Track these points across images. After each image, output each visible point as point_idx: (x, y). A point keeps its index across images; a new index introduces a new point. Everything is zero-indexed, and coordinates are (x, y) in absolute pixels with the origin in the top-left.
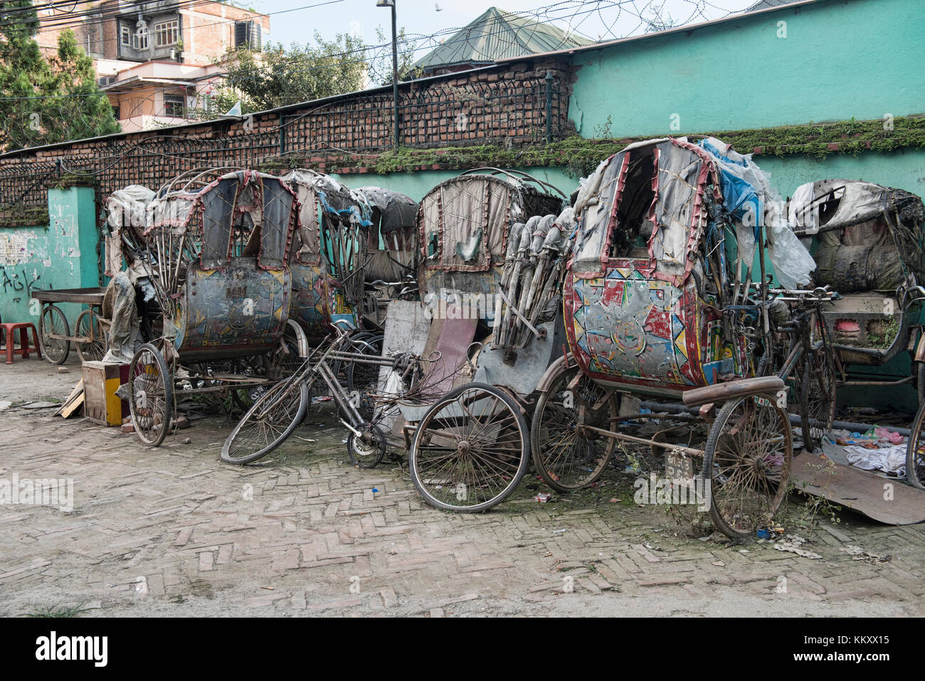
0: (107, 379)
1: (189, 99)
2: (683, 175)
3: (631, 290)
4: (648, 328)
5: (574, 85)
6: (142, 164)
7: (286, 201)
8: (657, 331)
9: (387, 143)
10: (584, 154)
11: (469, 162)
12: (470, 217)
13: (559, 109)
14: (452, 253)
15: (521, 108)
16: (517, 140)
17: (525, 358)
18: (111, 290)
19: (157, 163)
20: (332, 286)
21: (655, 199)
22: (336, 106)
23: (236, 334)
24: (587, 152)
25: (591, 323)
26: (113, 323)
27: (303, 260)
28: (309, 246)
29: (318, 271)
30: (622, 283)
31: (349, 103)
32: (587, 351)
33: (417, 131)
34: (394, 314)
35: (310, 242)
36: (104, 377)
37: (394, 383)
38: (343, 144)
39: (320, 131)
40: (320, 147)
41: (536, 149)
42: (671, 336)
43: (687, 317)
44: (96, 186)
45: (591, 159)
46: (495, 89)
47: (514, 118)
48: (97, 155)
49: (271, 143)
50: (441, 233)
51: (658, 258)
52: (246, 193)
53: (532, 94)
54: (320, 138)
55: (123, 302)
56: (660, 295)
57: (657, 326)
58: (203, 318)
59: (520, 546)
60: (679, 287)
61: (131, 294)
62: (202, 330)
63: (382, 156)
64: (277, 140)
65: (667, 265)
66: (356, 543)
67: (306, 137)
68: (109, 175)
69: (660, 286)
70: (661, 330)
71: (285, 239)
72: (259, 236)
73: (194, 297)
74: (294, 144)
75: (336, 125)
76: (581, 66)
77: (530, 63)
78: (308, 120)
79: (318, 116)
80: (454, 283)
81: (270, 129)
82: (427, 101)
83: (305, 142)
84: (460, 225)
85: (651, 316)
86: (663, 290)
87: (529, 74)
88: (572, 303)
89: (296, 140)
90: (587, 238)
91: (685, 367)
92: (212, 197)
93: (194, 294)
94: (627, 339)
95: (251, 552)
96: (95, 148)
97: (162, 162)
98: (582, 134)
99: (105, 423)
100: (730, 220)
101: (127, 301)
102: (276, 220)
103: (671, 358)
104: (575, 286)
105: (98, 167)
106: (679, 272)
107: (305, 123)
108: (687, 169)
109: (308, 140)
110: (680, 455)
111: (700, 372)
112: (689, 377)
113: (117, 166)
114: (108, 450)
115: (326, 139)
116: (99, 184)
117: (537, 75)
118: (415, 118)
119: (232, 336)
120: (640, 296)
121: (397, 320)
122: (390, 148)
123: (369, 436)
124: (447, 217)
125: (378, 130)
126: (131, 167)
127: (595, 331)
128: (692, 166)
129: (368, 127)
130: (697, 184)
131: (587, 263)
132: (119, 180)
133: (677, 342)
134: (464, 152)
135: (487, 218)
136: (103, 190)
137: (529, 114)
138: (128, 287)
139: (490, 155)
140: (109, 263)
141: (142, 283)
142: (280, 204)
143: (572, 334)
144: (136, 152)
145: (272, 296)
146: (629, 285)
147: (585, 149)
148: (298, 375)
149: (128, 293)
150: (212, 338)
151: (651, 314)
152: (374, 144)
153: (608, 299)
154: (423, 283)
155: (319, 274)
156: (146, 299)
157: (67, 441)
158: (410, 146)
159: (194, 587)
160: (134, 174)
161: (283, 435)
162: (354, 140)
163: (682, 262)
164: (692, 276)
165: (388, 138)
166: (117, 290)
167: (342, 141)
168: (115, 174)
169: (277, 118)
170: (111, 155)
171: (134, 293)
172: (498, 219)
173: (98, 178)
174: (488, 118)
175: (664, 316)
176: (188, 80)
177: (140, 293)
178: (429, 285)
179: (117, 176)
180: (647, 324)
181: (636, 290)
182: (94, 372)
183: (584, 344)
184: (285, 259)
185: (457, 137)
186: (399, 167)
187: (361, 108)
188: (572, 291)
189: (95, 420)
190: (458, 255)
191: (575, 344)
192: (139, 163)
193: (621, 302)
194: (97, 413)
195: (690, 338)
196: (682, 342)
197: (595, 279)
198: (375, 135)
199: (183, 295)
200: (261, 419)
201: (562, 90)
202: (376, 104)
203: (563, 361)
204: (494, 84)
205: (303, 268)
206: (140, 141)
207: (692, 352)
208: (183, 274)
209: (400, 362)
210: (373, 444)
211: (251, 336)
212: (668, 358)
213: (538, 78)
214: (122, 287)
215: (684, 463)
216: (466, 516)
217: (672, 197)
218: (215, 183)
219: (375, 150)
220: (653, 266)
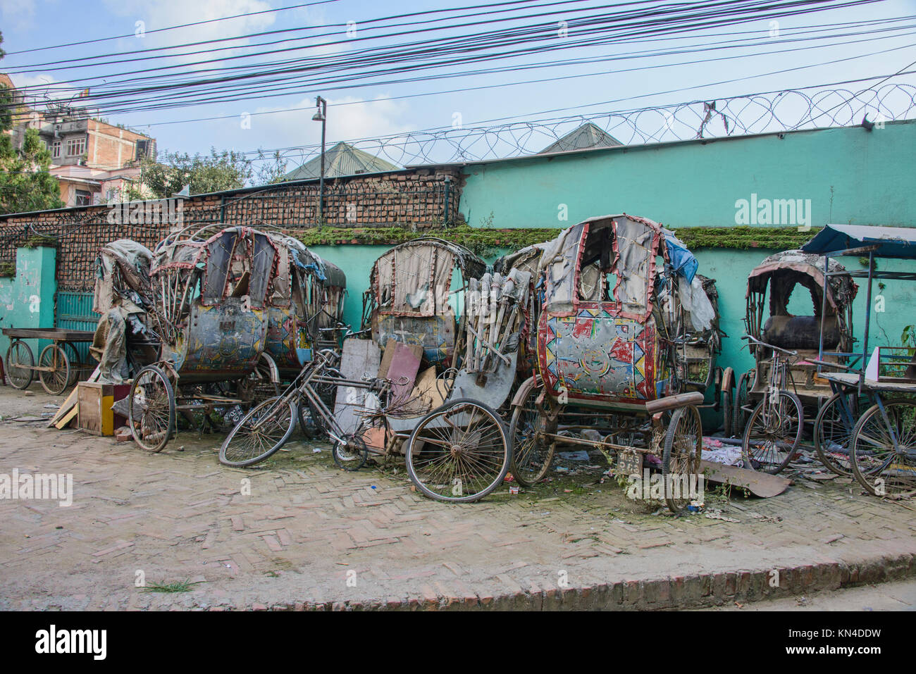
0: (104, 396)
1: (96, 195)
2: (640, 241)
3: (599, 326)
4: (613, 355)
5: (463, 188)
6: (99, 231)
7: (271, 254)
8: (621, 357)
9: (312, 222)
10: (475, 238)
11: (382, 239)
12: (418, 274)
13: (453, 204)
14: (402, 303)
15: (424, 201)
16: (419, 225)
17: (493, 381)
18: (104, 323)
19: (112, 231)
20: (298, 325)
21: (616, 258)
22: (270, 192)
23: (223, 361)
24: (477, 237)
25: (561, 351)
26: (105, 351)
27: (275, 303)
28: (280, 292)
29: (287, 313)
30: (591, 320)
31: (282, 190)
32: (556, 374)
33: (338, 214)
34: (349, 349)
35: (282, 289)
36: (101, 394)
37: (372, 402)
38: (274, 222)
39: (255, 211)
40: (255, 223)
41: (436, 232)
42: (632, 361)
43: (647, 346)
44: (58, 247)
45: (481, 242)
46: (403, 186)
47: (418, 208)
48: (61, 223)
49: (212, 218)
50: (394, 286)
51: (623, 301)
52: (242, 245)
53: (433, 192)
54: (254, 216)
55: (115, 333)
56: (625, 329)
57: (621, 353)
58: (201, 345)
59: (524, 526)
60: (642, 323)
61: (123, 326)
62: (199, 355)
63: (308, 231)
64: (218, 217)
65: (631, 306)
66: (390, 528)
67: (243, 215)
68: (70, 238)
69: (625, 322)
70: (624, 356)
71: (266, 284)
72: (248, 281)
73: (195, 327)
74: (232, 219)
75: (269, 206)
76: (469, 175)
77: (432, 170)
78: (246, 202)
79: (255, 199)
80: (402, 326)
81: (212, 208)
82: (347, 192)
83: (242, 218)
84: (410, 280)
85: (616, 345)
86: (628, 326)
87: (431, 177)
88: (546, 336)
89: (234, 217)
90: (557, 286)
91: (641, 385)
92: (216, 246)
93: (195, 325)
94: (594, 364)
95: (306, 535)
96: (60, 217)
97: (117, 230)
98: (469, 224)
99: (100, 433)
100: (676, 275)
101: (119, 332)
102: (261, 268)
103: (631, 378)
104: (549, 323)
105: (61, 232)
106: (642, 312)
107: (243, 204)
108: (642, 237)
109: (244, 218)
110: (631, 453)
111: (653, 388)
112: (643, 393)
113: (77, 232)
114: (115, 454)
115: (260, 217)
116: (61, 246)
117: (437, 179)
118: (337, 204)
119: (220, 362)
120: (607, 330)
121: (352, 355)
122: (314, 226)
123: (352, 444)
124: (399, 273)
125: (305, 213)
126: (90, 233)
127: (565, 358)
128: (647, 235)
129: (296, 210)
130: (651, 248)
131: (560, 304)
132: (78, 243)
133: (636, 365)
134: (378, 232)
135: (434, 275)
136: (63, 251)
137: (430, 207)
138: (120, 321)
139: (399, 235)
140: (98, 302)
141: (131, 318)
142: (265, 255)
143: (544, 361)
144: (95, 222)
145: (253, 330)
146: (597, 322)
147: (475, 235)
148: (286, 395)
149: (120, 326)
150: (205, 363)
151: (616, 344)
152: (302, 222)
153: (579, 333)
154: (375, 325)
155: (288, 315)
156: (135, 332)
157: (72, 447)
158: (331, 225)
159: (277, 564)
160: (92, 239)
161: (279, 444)
162: (284, 219)
163: (644, 305)
164: (652, 315)
165: (313, 219)
166: (110, 323)
167: (273, 219)
168: (75, 238)
169: (220, 199)
170: (73, 223)
171: (125, 326)
172: (443, 277)
173: (60, 241)
174: (397, 207)
175: (627, 345)
176: (97, 180)
177: (129, 327)
178: (380, 327)
179: (77, 240)
180: (612, 352)
181: (604, 326)
182: (90, 390)
183: (554, 368)
184: (265, 301)
185: (371, 220)
186: (323, 240)
187: (291, 195)
188: (546, 326)
189: (89, 431)
190: (407, 304)
191: (545, 368)
192: (97, 229)
193: (590, 335)
194: (91, 424)
195: (649, 361)
196: (641, 366)
197: (567, 317)
198: (302, 216)
199: (186, 325)
200: (254, 431)
201: (456, 191)
202: (304, 192)
203: (533, 380)
204: (404, 183)
205: (274, 310)
206: (99, 213)
207: (649, 373)
208: (187, 309)
209: (375, 385)
210: (356, 451)
211: (235, 363)
212: (628, 378)
213: (439, 181)
214: (115, 320)
215: (634, 458)
216: (464, 505)
217: (630, 257)
218: (219, 235)
219: (302, 227)
220: (619, 307)
